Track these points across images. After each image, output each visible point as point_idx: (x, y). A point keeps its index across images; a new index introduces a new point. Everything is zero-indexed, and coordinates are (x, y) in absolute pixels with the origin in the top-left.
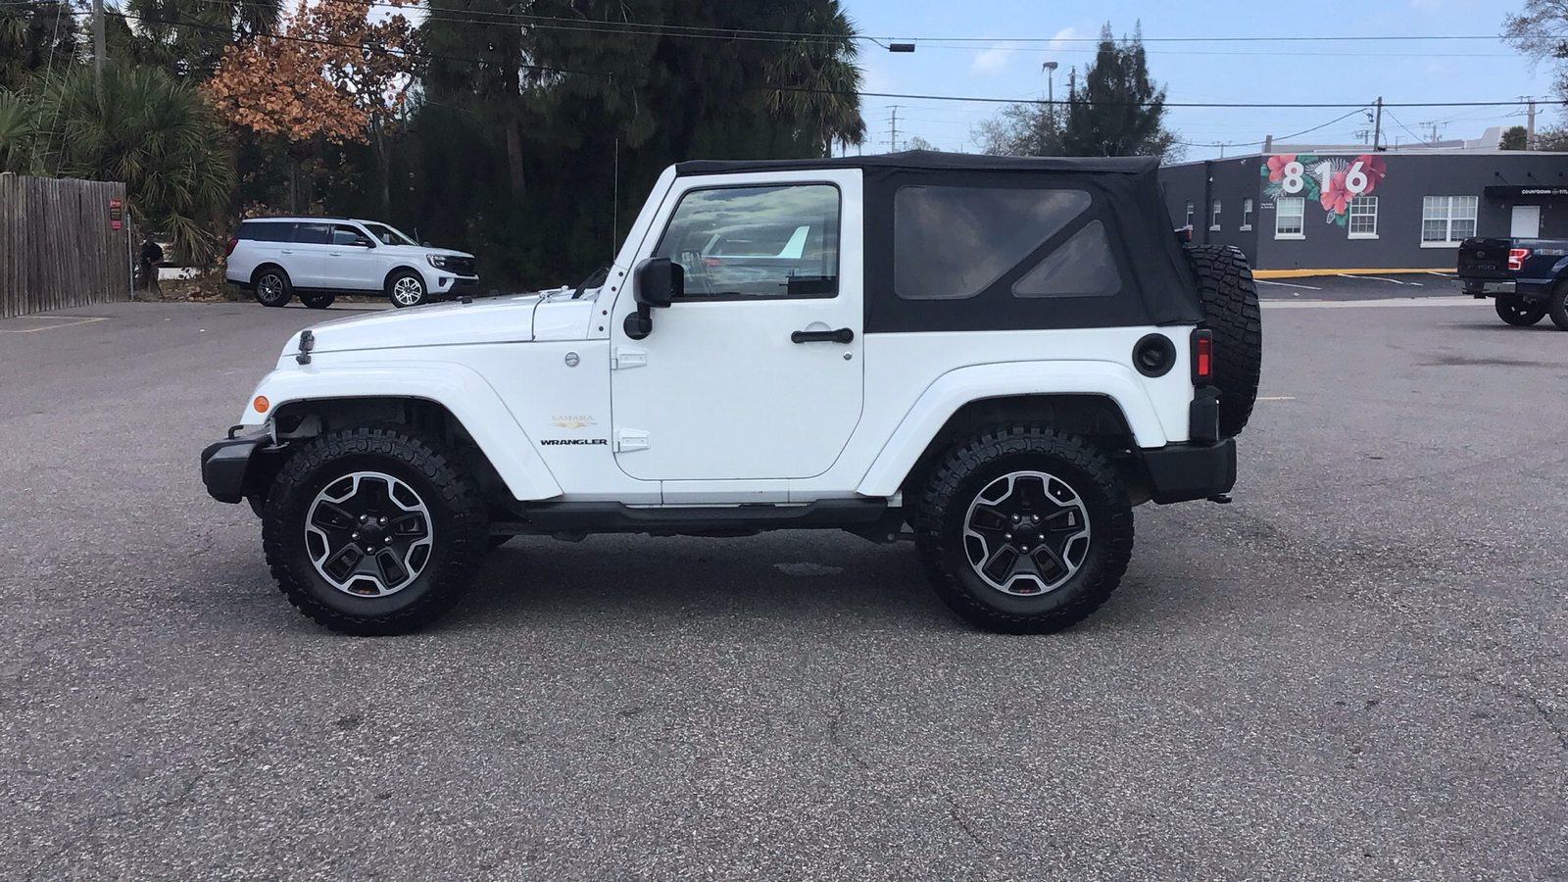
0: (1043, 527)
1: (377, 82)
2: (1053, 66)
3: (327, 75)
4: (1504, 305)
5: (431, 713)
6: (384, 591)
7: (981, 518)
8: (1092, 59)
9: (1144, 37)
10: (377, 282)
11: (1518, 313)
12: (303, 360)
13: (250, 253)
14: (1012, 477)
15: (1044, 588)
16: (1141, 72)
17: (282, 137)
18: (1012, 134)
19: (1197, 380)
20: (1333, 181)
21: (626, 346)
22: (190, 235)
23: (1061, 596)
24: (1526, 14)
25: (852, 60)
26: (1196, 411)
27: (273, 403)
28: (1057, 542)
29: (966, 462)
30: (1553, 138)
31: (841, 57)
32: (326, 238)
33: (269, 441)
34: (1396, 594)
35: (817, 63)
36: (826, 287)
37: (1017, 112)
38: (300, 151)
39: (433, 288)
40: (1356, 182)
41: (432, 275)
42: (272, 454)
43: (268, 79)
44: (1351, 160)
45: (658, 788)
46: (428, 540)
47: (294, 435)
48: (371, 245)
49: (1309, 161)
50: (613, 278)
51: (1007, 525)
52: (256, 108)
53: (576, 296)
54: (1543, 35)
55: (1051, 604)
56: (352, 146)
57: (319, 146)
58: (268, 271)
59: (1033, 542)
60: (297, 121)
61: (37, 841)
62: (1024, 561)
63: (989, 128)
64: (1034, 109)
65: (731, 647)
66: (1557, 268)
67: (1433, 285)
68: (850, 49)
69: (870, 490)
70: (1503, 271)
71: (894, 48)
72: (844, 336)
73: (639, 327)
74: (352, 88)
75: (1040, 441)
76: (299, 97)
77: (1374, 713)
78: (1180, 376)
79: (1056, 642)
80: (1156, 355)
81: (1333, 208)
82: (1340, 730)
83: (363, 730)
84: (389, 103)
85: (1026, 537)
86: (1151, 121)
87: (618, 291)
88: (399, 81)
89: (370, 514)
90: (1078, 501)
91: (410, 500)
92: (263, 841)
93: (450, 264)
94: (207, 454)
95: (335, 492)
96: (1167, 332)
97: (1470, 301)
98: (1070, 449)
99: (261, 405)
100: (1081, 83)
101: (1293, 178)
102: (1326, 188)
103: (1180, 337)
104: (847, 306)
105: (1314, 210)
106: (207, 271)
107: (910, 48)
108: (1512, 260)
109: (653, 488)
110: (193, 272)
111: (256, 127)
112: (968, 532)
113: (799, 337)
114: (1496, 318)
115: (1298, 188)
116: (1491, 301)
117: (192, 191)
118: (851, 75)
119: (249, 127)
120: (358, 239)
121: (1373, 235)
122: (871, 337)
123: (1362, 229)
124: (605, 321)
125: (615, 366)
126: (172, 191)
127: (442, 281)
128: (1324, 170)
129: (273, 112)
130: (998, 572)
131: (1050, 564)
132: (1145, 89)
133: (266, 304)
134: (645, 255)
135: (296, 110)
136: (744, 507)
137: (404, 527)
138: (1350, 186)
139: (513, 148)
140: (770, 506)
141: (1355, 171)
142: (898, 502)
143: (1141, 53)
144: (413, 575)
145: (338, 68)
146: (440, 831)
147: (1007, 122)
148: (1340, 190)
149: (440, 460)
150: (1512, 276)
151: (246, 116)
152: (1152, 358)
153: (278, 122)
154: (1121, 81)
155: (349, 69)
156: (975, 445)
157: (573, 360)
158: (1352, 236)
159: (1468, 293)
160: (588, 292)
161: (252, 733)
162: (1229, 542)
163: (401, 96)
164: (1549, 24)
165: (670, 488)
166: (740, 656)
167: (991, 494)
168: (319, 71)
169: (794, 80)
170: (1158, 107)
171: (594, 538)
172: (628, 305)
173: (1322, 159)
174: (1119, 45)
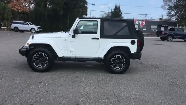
0: (120, 62)
1: (30, 5)
2: (109, 8)
3: (24, 4)
4: (161, 38)
5: (50, 81)
6: (42, 67)
7: (113, 61)
8: (114, 8)
9: (120, 5)
10: (29, 30)
11: (163, 39)
12: (33, 39)
13: (14, 25)
14: (116, 56)
15: (120, 69)
16: (120, 9)
17: (18, 11)
18: (105, 16)
19: (138, 45)
20: (141, 23)
21: (72, 39)
22: (6, 23)
23: (122, 70)
24: (163, 5)
25: (87, 6)
26: (137, 49)
27: (29, 44)
28: (121, 64)
29: (111, 54)
30: (165, 19)
31: (86, 5)
32: (23, 24)
33: (28, 48)
34: (157, 71)
35: (83, 6)
36: (96, 33)
37: (105, 13)
38: (20, 13)
39: (36, 31)
40: (144, 23)
41: (36, 29)
42: (28, 50)
43: (16, 4)
44: (143, 21)
45: (80, 91)
46: (48, 61)
47: (31, 48)
48: (29, 25)
49: (139, 21)
50: (71, 30)
51: (116, 62)
52: (15, 8)
53: (65, 33)
54: (165, 7)
55: (120, 71)
56: (26, 13)
57: (22, 13)
58: (16, 28)
59: (119, 64)
60: (20, 9)
61: (6, 96)
62: (118, 66)
63: (102, 15)
64: (107, 13)
65: (84, 75)
66: (168, 34)
67: (152, 36)
68: (87, 5)
69: (100, 57)
70: (161, 34)
71: (93, 5)
72: (98, 39)
73: (74, 36)
74: (26, 6)
75: (120, 52)
76: (20, 6)
77: (158, 84)
78: (136, 45)
79: (121, 75)
80: (133, 42)
81: (141, 26)
82: (155, 86)
83: (42, 83)
84: (31, 8)
85: (118, 63)
86: (121, 15)
87: (71, 32)
88: (32, 5)
89: (41, 58)
90: (124, 59)
91: (46, 56)
92: (34, 96)
93: (39, 28)
94: (20, 50)
95: (37, 55)
96: (134, 40)
97: (158, 38)
98: (123, 53)
99: (28, 44)
100: (113, 10)
101: (137, 23)
102: (140, 24)
103: (136, 40)
104: (98, 35)
105: (139, 26)
106: (7, 27)
107: (94, 5)
108: (163, 33)
109: (75, 56)
110: (6, 27)
111: (15, 10)
112: (111, 62)
113: (92, 39)
114: (160, 40)
115: (137, 24)
116: (160, 38)
117: (7, 17)
118: (87, 8)
119: (14, 10)
120: (27, 24)
121: (145, 30)
122: (101, 39)
123: (144, 29)
124: (70, 36)
125: (70, 41)
126: (4, 17)
127: (38, 30)
128: (140, 22)
129: (17, 8)
130: (114, 67)
131: (120, 66)
132: (120, 11)
133: (15, 32)
134: (75, 28)
135: (20, 8)
136: (85, 58)
137: (45, 60)
138: (143, 24)
139: (46, 14)
140: (88, 58)
141: (144, 22)
142: (103, 58)
143: (120, 7)
144: (46, 65)
145: (25, 3)
146: (55, 96)
147: (104, 14)
148: (142, 24)
149: (49, 52)
150: (162, 35)
151: (13, 8)
152: (133, 43)
153: (17, 9)
154: (117, 10)
155: (26, 3)
156: (113, 52)
157: (66, 40)
158: (143, 30)
159: (157, 37)
160: (67, 32)
161: (29, 83)
162: (138, 64)
163: (33, 7)
164: (166, 6)
165: (76, 56)
166: (85, 76)
167: (114, 58)
168: (23, 3)
169: (80, 8)
170: (121, 13)
171: (67, 61)
172: (73, 34)
173: (140, 21)
174: (117, 6)
